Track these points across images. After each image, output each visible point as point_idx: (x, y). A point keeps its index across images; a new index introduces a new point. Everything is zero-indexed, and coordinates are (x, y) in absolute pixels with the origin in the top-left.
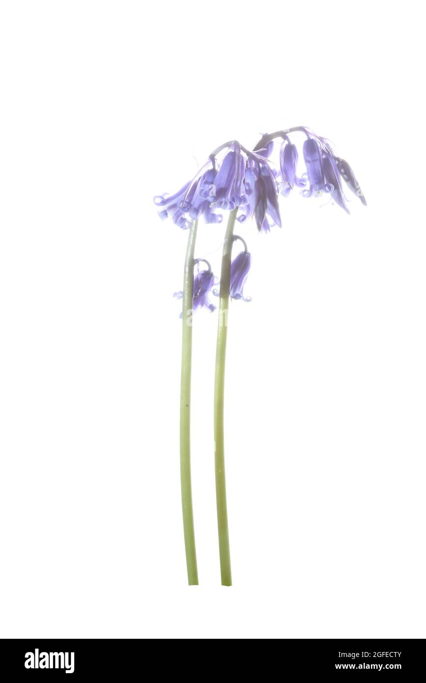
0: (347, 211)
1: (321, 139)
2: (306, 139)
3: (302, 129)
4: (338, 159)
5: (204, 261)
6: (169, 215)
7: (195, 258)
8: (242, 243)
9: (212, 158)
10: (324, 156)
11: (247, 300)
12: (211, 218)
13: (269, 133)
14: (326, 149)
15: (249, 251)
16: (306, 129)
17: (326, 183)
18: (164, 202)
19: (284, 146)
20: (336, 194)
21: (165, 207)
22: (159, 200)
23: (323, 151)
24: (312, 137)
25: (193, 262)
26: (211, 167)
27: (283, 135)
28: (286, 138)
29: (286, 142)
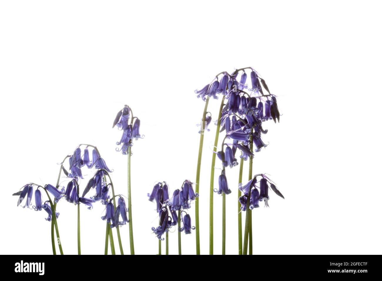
2: (252, 71)
3: (250, 68)
5: (210, 112)
6: (200, 97)
7: (207, 111)
9: (217, 77)
12: (216, 97)
13: (238, 69)
16: (252, 68)
18: (198, 92)
21: (198, 94)
22: (196, 92)
24: (254, 71)
25: (205, 113)
26: (216, 80)
27: (243, 69)
28: (244, 71)
29: (244, 72)
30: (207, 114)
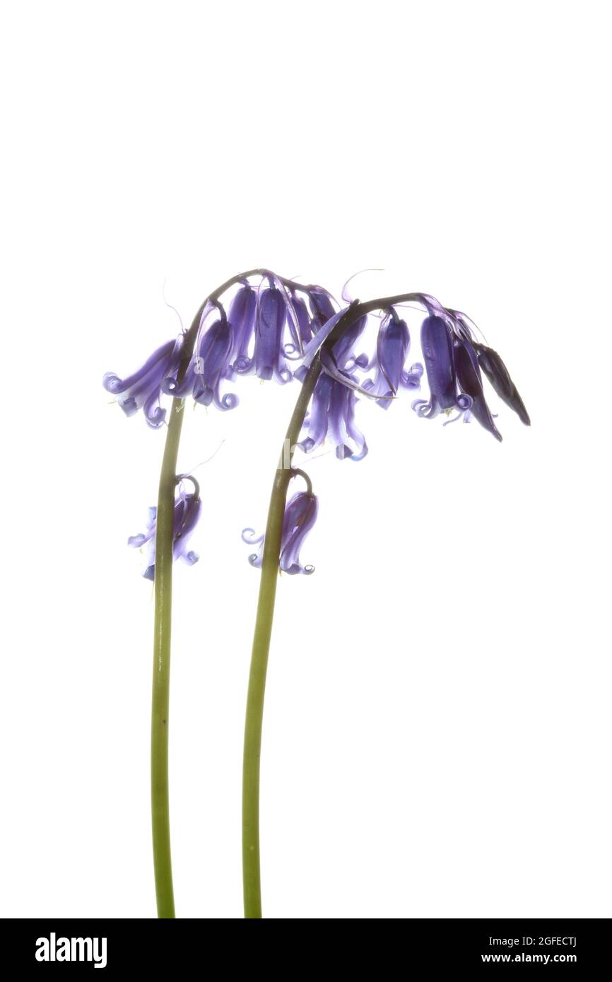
0: (498, 436)
1: (452, 313)
2: (427, 315)
3: (421, 298)
4: (480, 347)
5: (191, 478)
7: (178, 473)
8: (303, 479)
10: (456, 344)
11: (306, 570)
13: (361, 302)
14: (461, 332)
15: (315, 491)
16: (427, 298)
17: (459, 392)
19: (387, 323)
20: (478, 409)
21: (127, 394)
22: (113, 384)
23: (456, 337)
24: (437, 314)
27: (387, 305)
28: (391, 311)
29: (391, 317)
30: (177, 487)
